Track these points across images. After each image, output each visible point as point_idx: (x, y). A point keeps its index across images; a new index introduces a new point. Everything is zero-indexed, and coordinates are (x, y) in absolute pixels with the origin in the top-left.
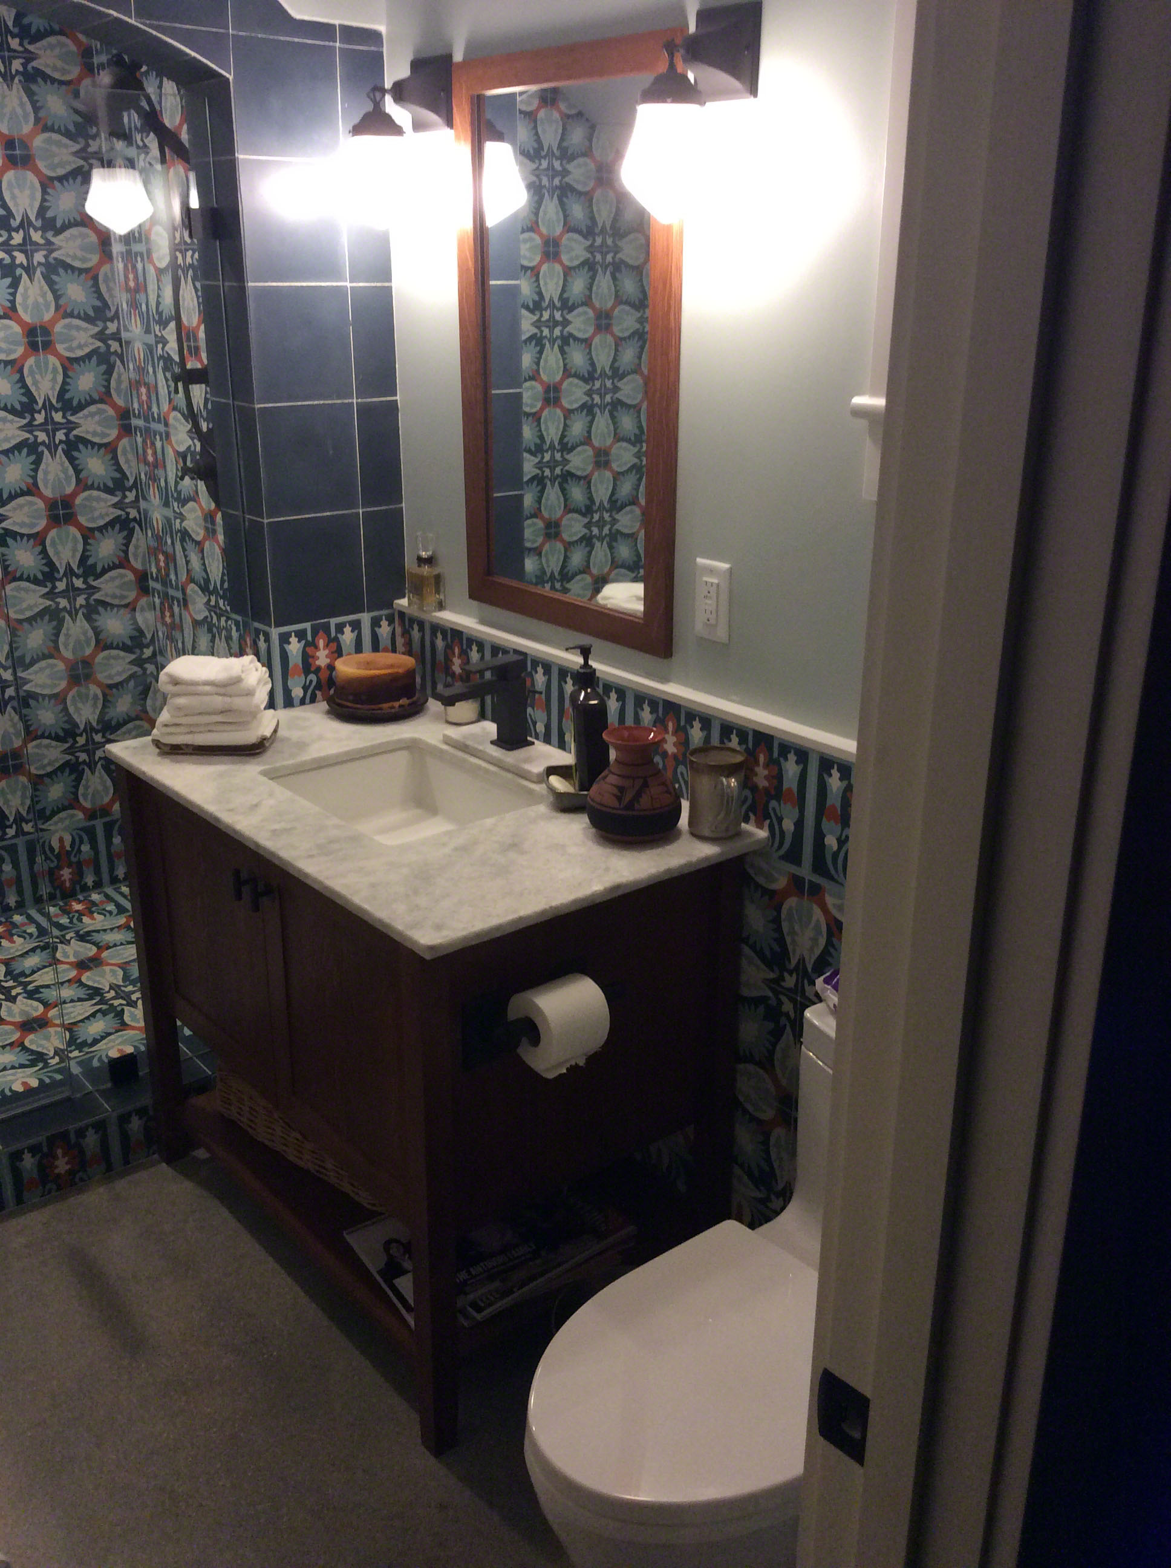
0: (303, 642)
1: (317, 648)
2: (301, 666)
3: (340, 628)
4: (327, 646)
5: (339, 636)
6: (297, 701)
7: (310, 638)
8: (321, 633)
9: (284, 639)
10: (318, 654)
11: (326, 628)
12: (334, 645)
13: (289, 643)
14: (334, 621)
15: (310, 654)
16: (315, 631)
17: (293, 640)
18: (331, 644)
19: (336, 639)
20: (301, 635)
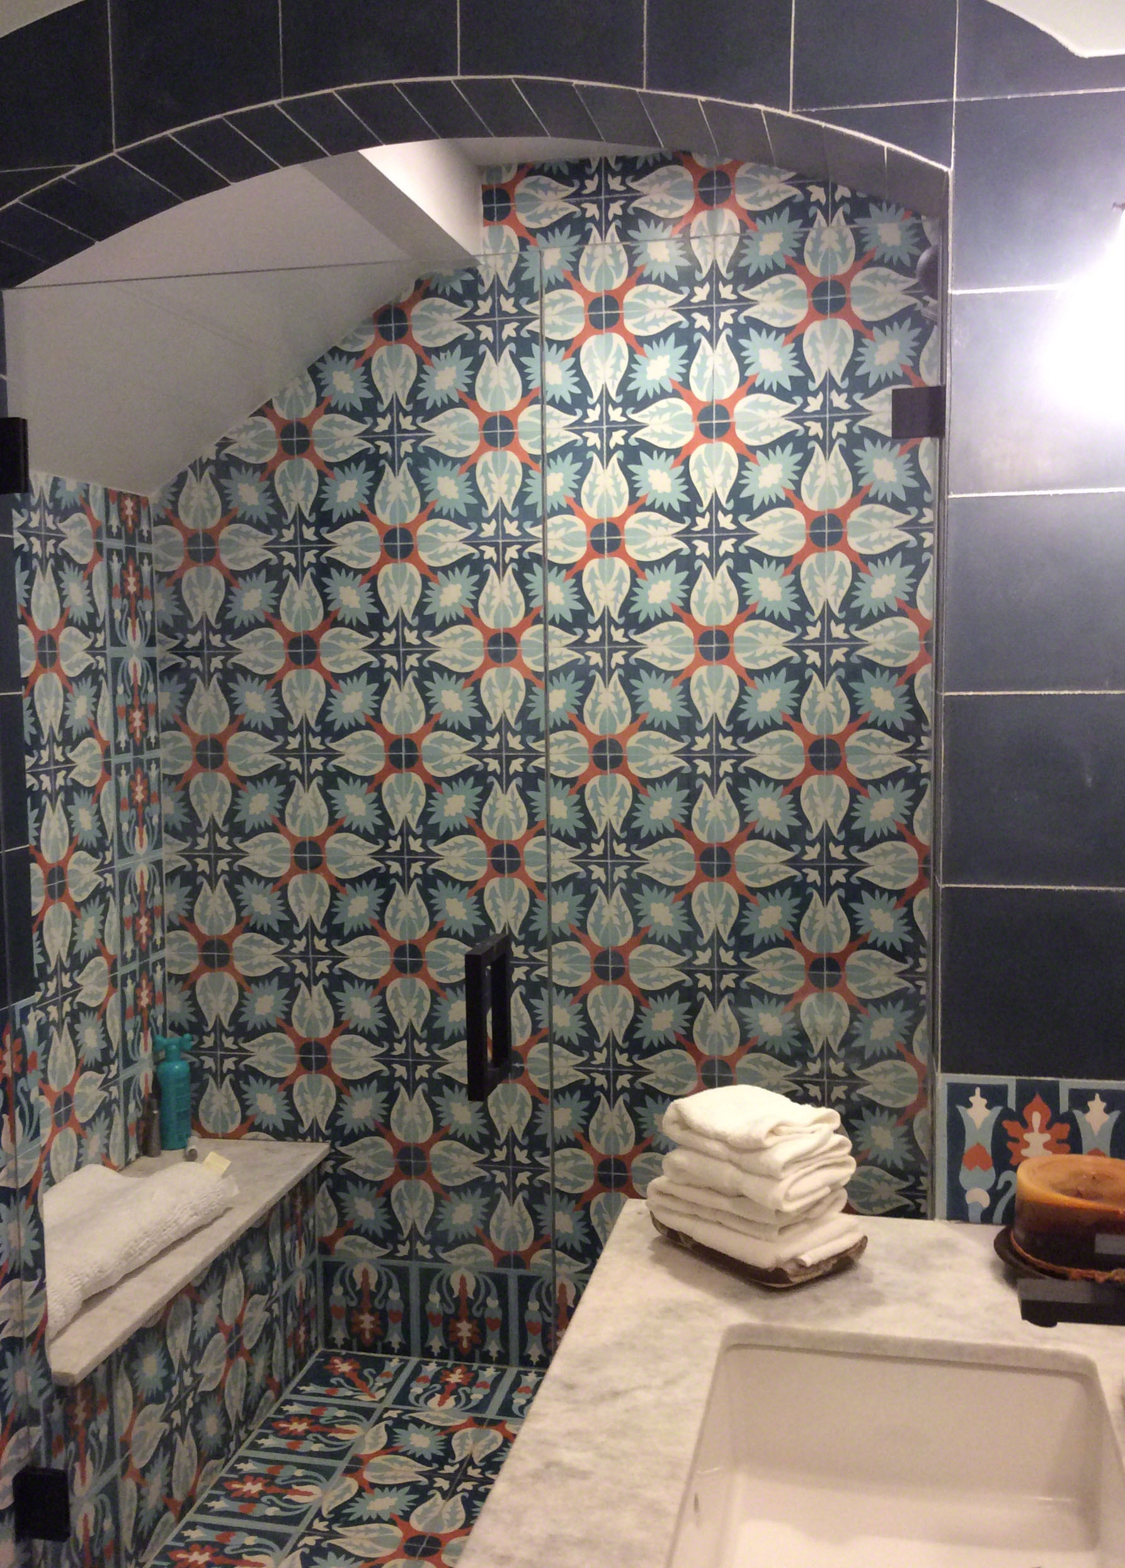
0: (998, 1109)
1: (1026, 1125)
2: (989, 1151)
3: (1081, 1099)
4: (1047, 1127)
5: (1077, 1113)
6: (974, 1214)
7: (1012, 1103)
8: (1038, 1099)
9: (960, 1096)
10: (1027, 1137)
11: (1050, 1095)
12: (1064, 1129)
13: (969, 1105)
14: (1066, 1085)
15: (1011, 1133)
16: (1025, 1095)
17: (978, 1100)
18: (1057, 1126)
19: (1070, 1119)
20: (994, 1096)
